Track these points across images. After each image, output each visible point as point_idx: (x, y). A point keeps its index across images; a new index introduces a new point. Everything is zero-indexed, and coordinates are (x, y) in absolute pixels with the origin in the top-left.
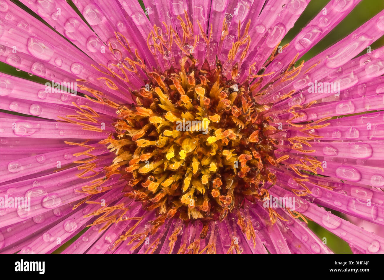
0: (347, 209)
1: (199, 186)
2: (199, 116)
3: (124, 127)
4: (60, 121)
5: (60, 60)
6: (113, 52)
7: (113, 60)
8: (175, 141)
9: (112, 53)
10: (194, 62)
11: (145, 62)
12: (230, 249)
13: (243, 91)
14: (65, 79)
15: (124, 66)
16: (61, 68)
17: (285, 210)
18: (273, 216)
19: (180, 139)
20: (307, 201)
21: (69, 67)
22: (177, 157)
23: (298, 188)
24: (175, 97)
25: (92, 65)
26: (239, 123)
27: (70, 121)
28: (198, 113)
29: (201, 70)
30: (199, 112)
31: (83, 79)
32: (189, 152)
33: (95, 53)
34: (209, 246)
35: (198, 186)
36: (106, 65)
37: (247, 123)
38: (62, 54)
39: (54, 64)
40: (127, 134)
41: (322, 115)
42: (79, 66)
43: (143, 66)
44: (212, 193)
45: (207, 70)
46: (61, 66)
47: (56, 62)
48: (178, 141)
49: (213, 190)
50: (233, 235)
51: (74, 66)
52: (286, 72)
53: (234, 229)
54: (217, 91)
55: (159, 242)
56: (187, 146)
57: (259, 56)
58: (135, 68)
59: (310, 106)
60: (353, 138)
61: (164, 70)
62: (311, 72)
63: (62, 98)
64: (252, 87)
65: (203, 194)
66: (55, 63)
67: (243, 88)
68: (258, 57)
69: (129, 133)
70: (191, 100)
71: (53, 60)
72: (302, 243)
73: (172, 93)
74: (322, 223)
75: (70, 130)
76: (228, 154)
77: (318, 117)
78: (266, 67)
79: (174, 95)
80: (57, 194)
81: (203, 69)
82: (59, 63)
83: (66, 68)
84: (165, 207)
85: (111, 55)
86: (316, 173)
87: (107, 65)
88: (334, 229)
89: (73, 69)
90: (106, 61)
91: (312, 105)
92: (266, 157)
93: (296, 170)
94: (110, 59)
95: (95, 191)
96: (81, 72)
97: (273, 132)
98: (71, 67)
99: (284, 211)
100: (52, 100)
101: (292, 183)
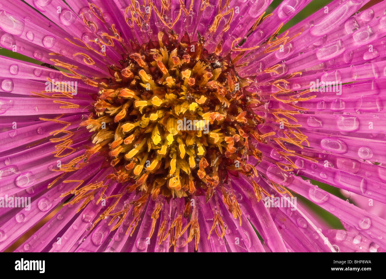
0: (334, 182)
1: (184, 166)
2: (183, 95)
3: (105, 105)
4: (33, 96)
5: (32, 34)
6: (88, 24)
7: (88, 33)
8: (158, 122)
9: (86, 25)
10: (175, 37)
11: (122, 35)
12: (214, 225)
13: (226, 66)
14: (36, 52)
15: (101, 42)
16: (33, 42)
17: (269, 183)
18: (258, 192)
19: (163, 119)
20: (292, 174)
21: (41, 41)
22: (164, 141)
23: (281, 160)
24: (156, 74)
25: (66, 39)
26: (225, 101)
27: (44, 96)
28: (182, 93)
29: (181, 43)
30: (183, 91)
31: (56, 52)
32: (174, 135)
33: (69, 26)
34: (192, 222)
35: (182, 166)
36: (80, 38)
37: (231, 100)
38: (33, 28)
39: (26, 39)
40: (107, 112)
41: (306, 85)
42: (52, 39)
43: (120, 40)
44: (198, 174)
45: (187, 43)
46: (33, 40)
47: (27, 35)
48: (161, 122)
49: (199, 171)
50: (216, 209)
51: (46, 39)
52: (269, 41)
53: (217, 203)
54: (200, 69)
55: (140, 218)
56: (173, 129)
57: (240, 25)
58: (112, 42)
59: (293, 76)
60: (339, 109)
61: (142, 43)
62: (294, 41)
63: (35, 73)
64: (234, 60)
65: (189, 174)
66: (27, 37)
67: (225, 62)
68: (240, 27)
69: (108, 110)
70: (175, 80)
71: (24, 34)
72: (287, 217)
73: (153, 69)
74: (309, 197)
75: (44, 105)
76: (216, 137)
77: (301, 87)
78: (248, 36)
79: (155, 72)
80: (31, 172)
81: (183, 42)
82: (30, 36)
83: (37, 42)
84: (146, 184)
85: (86, 27)
86: (302, 148)
87: (82, 38)
88: (322, 204)
89: (45, 43)
90: (81, 34)
91: (296, 76)
92: (249, 132)
93: (281, 144)
94: (84, 32)
95: (72, 169)
96: (54, 45)
97: (256, 105)
98: (43, 40)
99: (267, 184)
100: (24, 76)
101: (275, 155)
